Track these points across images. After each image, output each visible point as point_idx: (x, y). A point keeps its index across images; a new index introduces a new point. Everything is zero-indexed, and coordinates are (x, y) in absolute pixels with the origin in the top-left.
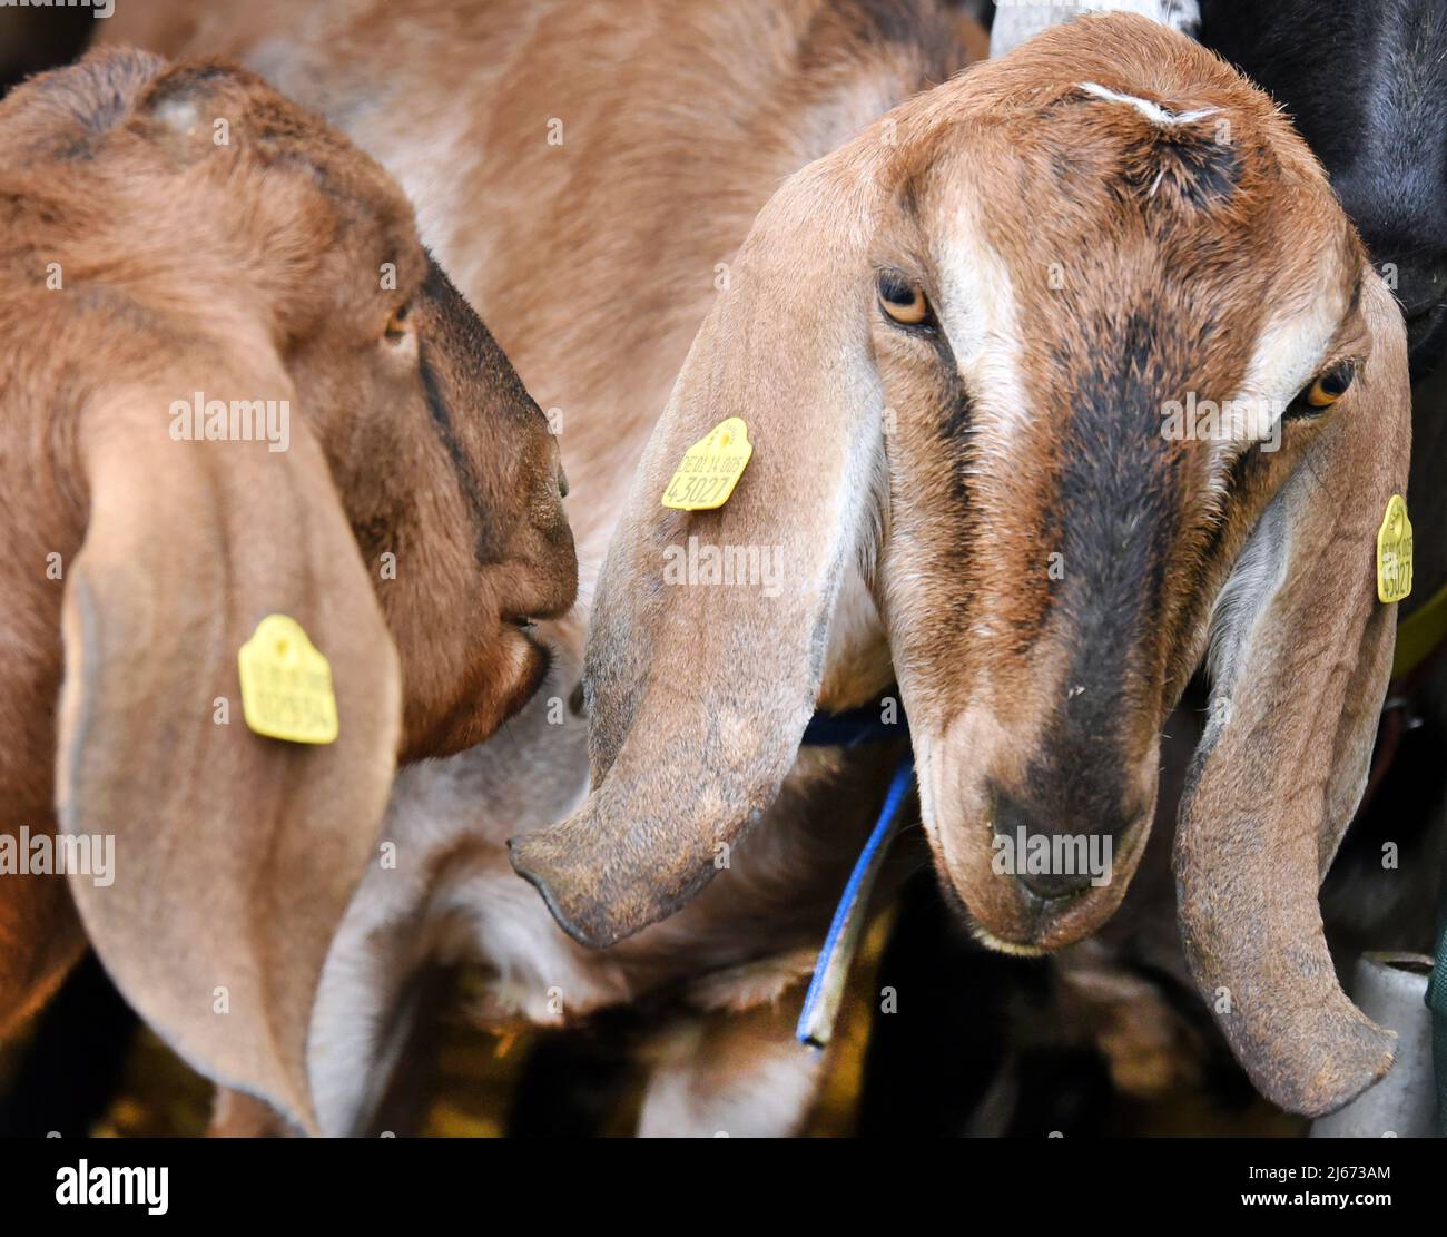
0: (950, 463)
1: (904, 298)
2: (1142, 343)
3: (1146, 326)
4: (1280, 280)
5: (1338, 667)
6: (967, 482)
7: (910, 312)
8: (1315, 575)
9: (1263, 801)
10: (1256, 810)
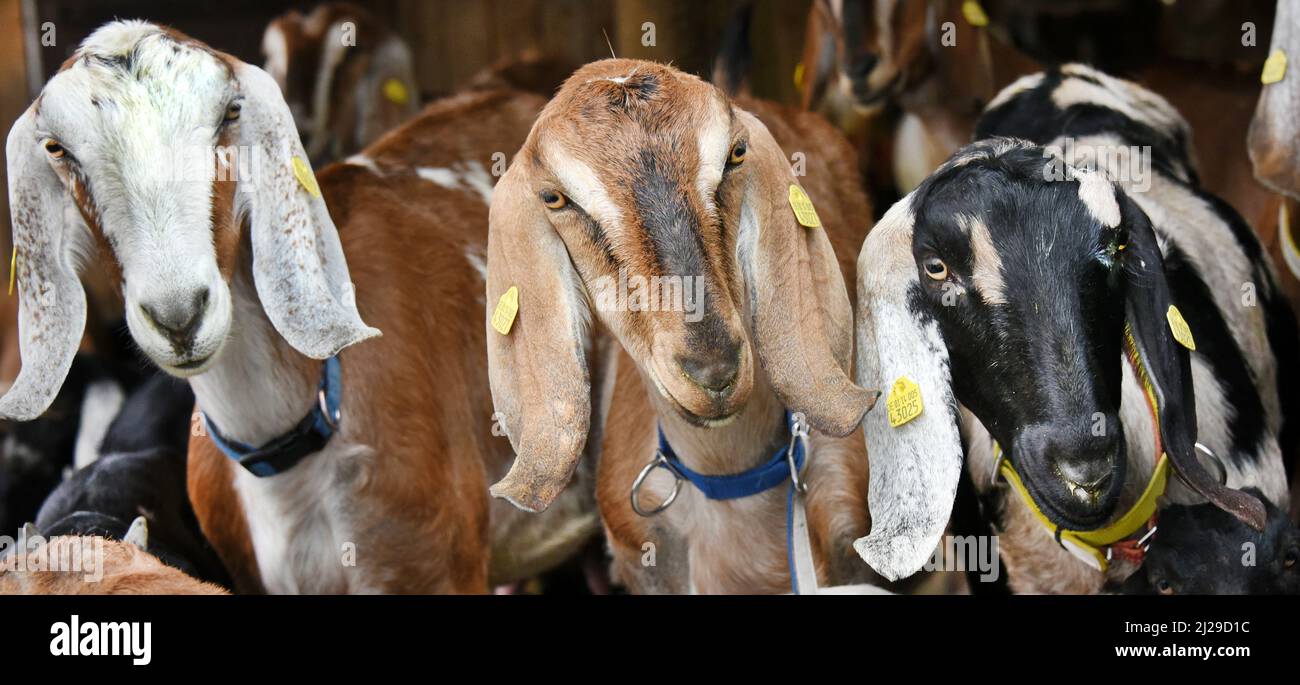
0: (602, 251)
1: (554, 199)
2: (650, 160)
3: (648, 154)
4: (695, 115)
5: (800, 262)
6: (612, 254)
7: (560, 203)
8: (771, 227)
9: (790, 327)
10: (789, 331)
